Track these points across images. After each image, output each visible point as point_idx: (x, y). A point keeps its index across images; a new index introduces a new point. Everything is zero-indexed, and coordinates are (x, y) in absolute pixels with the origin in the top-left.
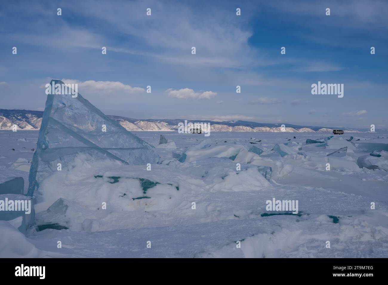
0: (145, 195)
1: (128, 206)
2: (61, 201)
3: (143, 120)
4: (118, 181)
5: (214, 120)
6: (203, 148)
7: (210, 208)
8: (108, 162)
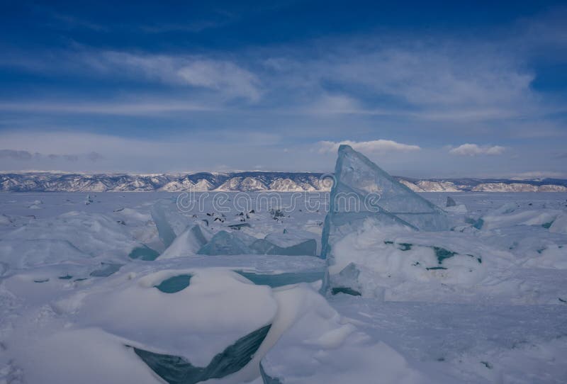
0: (441, 266)
1: (421, 276)
2: (352, 266)
3: (425, 180)
4: (410, 249)
5: (513, 179)
6: (504, 213)
7: (523, 287)
8: (397, 228)
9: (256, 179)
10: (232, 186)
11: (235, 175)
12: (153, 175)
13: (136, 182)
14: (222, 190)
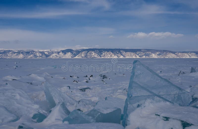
3: (180, 52)
9: (94, 52)
10: (83, 55)
11: (84, 50)
12: (45, 50)
13: (38, 54)
14: (78, 58)
